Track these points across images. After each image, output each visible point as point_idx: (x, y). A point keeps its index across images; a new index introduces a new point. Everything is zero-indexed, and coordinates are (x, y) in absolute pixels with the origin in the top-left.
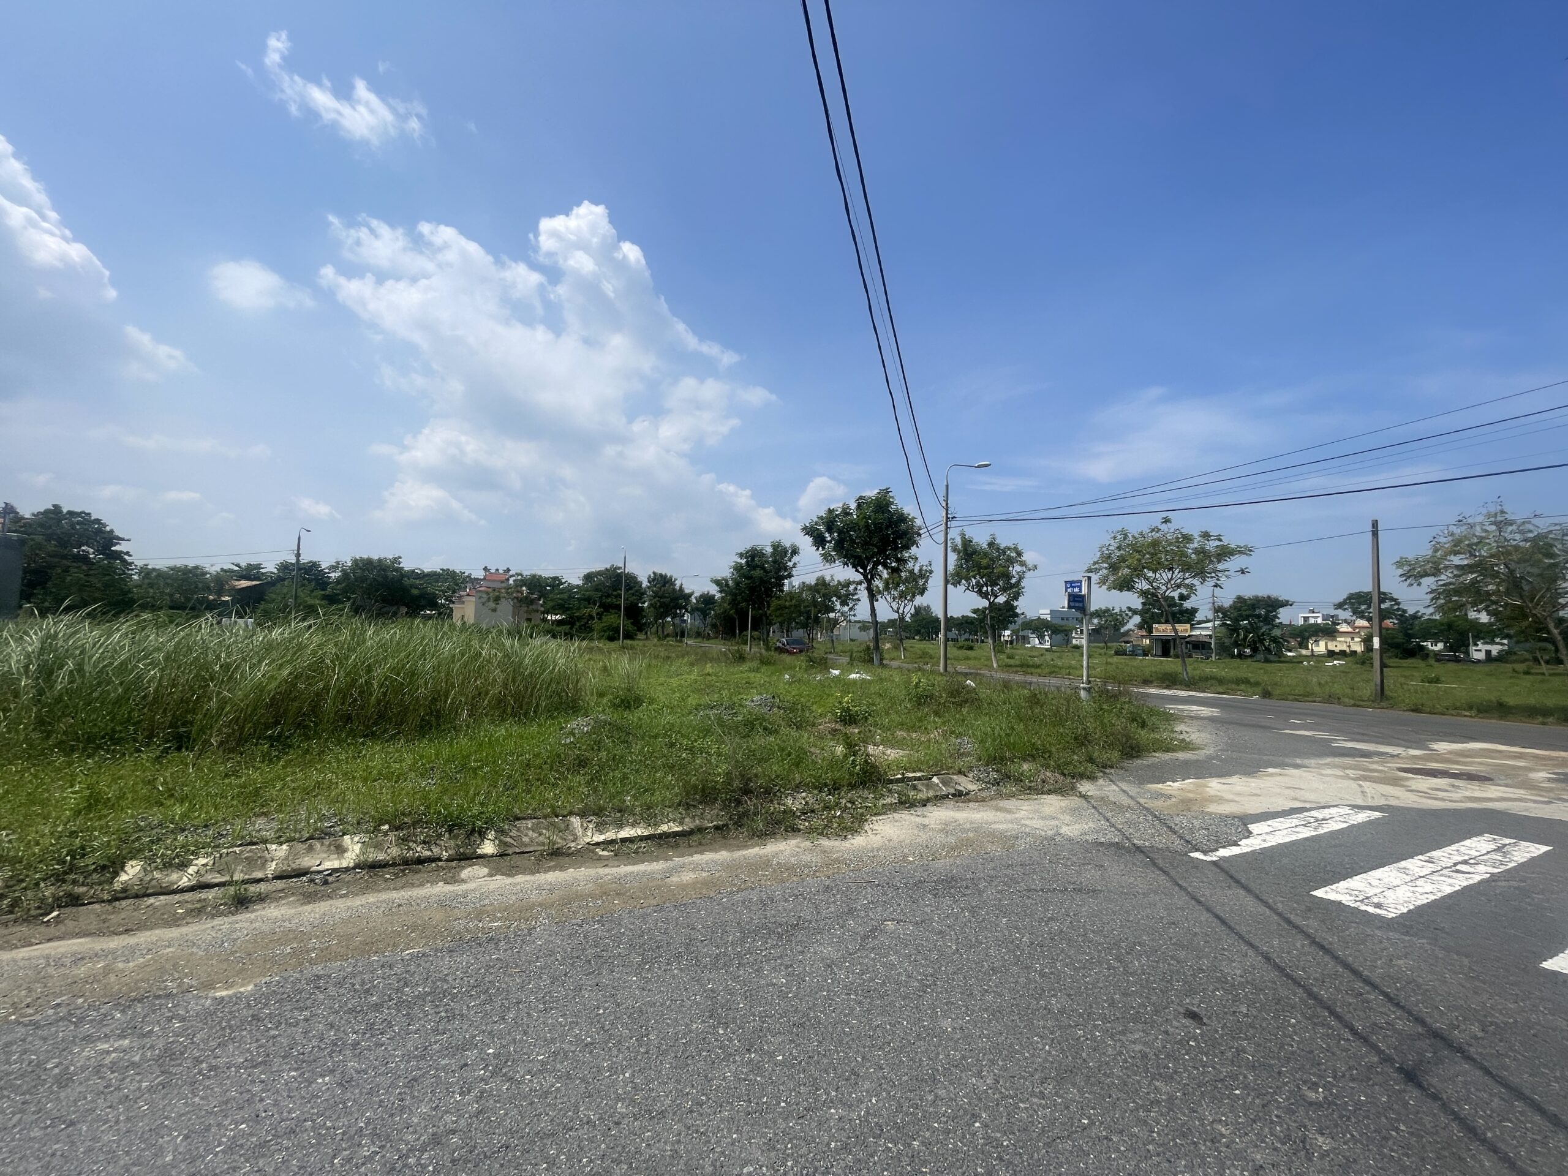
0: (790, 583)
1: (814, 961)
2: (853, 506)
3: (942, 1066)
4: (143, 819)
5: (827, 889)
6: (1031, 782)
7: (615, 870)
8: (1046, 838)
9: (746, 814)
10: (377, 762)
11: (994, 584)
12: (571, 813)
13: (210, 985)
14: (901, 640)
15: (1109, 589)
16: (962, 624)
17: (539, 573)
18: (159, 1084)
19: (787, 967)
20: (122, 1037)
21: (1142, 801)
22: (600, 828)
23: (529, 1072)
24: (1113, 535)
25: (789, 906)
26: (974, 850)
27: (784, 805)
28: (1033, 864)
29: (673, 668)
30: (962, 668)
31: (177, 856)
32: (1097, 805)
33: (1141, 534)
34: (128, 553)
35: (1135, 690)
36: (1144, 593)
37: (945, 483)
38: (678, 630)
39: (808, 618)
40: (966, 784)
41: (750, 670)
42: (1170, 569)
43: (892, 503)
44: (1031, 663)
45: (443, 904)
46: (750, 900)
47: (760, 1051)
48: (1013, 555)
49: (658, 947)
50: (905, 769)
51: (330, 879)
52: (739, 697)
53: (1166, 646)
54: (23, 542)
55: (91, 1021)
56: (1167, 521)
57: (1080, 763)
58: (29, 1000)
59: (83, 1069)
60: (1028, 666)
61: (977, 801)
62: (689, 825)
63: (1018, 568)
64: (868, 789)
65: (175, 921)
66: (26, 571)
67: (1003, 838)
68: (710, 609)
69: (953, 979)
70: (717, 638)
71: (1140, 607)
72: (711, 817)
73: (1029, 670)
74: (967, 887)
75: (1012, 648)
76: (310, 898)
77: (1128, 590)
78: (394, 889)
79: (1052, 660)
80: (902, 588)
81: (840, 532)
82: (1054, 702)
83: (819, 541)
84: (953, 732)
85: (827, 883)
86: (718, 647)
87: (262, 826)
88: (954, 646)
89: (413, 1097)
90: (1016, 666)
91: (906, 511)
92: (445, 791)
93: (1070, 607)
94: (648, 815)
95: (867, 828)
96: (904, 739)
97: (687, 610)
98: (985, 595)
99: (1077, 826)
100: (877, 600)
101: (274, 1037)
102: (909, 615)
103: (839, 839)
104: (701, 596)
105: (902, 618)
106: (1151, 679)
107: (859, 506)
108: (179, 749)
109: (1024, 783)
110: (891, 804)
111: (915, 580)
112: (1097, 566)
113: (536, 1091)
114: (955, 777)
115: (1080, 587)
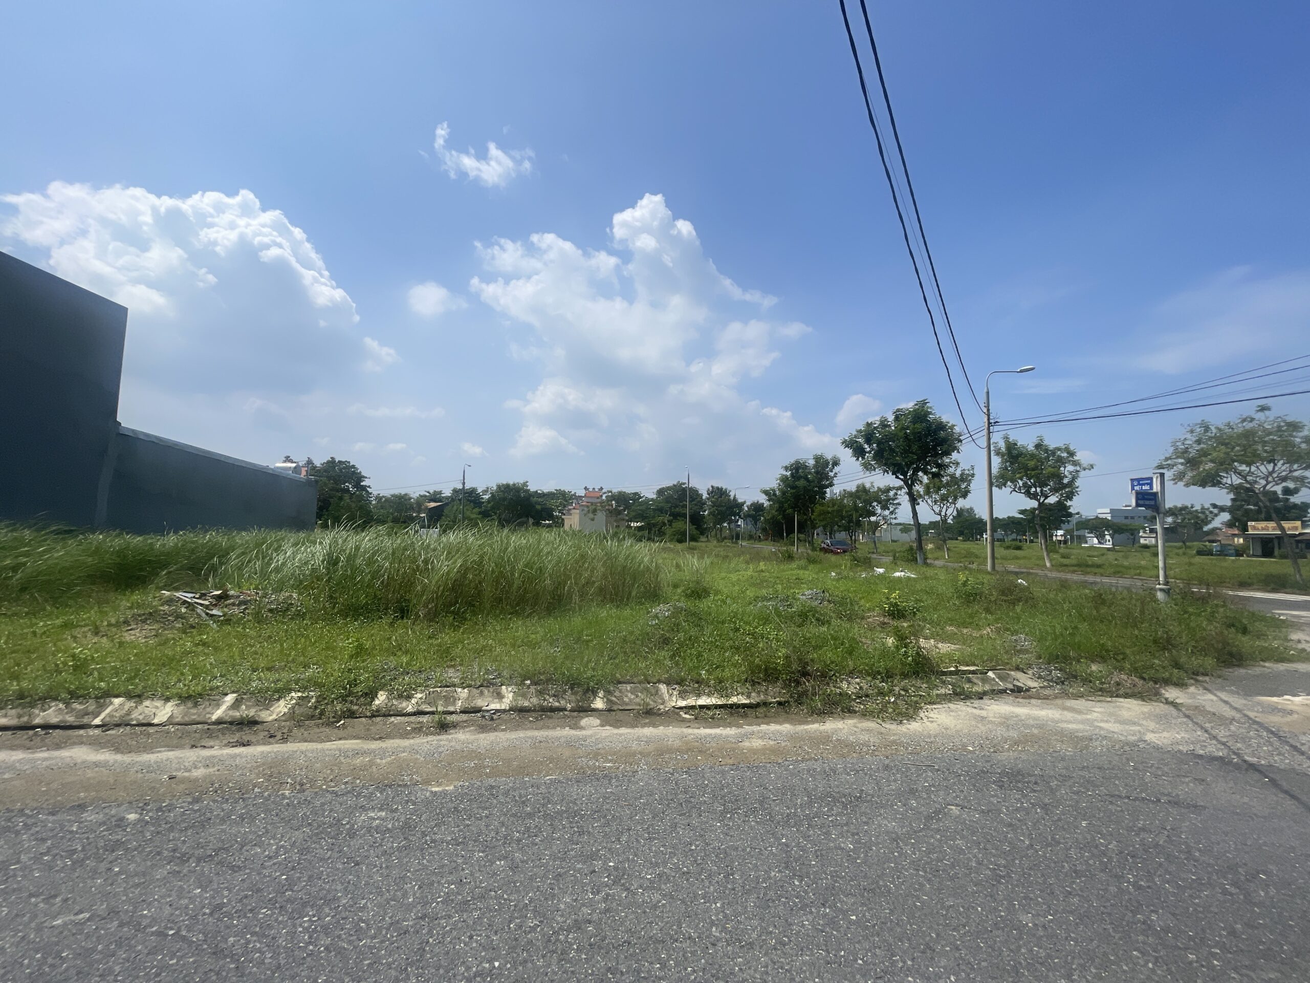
0: (832, 491)
1: (879, 832)
2: (891, 418)
3: (1026, 959)
4: (386, 664)
5: (886, 768)
6: (1102, 683)
7: (696, 731)
8: (1127, 744)
9: (805, 693)
10: (521, 633)
11: (1043, 484)
12: (659, 681)
13: (427, 782)
14: (945, 541)
15: (1187, 485)
16: (1008, 524)
17: (624, 490)
18: (403, 846)
19: (853, 835)
20: (381, 810)
21: (1251, 715)
22: (683, 695)
23: (641, 887)
24: (1189, 428)
25: (851, 778)
26: (1040, 746)
27: (839, 688)
28: (1113, 769)
29: (732, 565)
30: (1012, 567)
31: (405, 691)
32: (1192, 714)
33: (1228, 425)
34: (369, 487)
35: (1231, 593)
36: (1233, 488)
37: (985, 390)
38: (734, 534)
39: (850, 521)
40: (1025, 680)
41: (799, 568)
42: (1272, 461)
43: (930, 413)
44: (1090, 563)
45: (570, 743)
46: (815, 770)
47: (833, 906)
48: (1065, 455)
49: (736, 800)
50: (959, 663)
51: (495, 717)
52: (792, 591)
53: (1267, 546)
54: (316, 481)
55: (365, 796)
56: (1263, 409)
57: (1164, 668)
58: (331, 777)
59: (362, 827)
60: (1088, 566)
61: (1039, 699)
62: (755, 699)
63: (1070, 468)
64: (922, 679)
65: (405, 735)
66: (319, 500)
67: (1073, 738)
68: (760, 515)
69: (1030, 875)
70: (767, 540)
71: (1229, 503)
72: (774, 693)
73: (1089, 570)
74: (1036, 783)
75: (1067, 548)
76: (483, 729)
77: (1214, 485)
78: (536, 729)
79: (1116, 560)
80: (944, 491)
81: (879, 443)
82: (1123, 602)
83: (859, 452)
84: (1008, 630)
85: (887, 762)
86: (769, 547)
87: (452, 675)
88: (1001, 546)
89: (560, 888)
90: (1073, 566)
91: (944, 419)
92: (567, 658)
93: (1138, 505)
94: (720, 687)
95: (922, 715)
96: (956, 634)
97: (740, 517)
98: (1034, 496)
99: (1165, 734)
100: (918, 504)
101: (468, 825)
102: (951, 517)
103: (895, 723)
104: (752, 505)
105: (944, 521)
106: (1249, 581)
107: (897, 418)
108: (402, 618)
109: (1094, 684)
110: (945, 695)
111: (956, 483)
112: (1169, 462)
113: (647, 903)
114: (1012, 673)
115: (1151, 485)
